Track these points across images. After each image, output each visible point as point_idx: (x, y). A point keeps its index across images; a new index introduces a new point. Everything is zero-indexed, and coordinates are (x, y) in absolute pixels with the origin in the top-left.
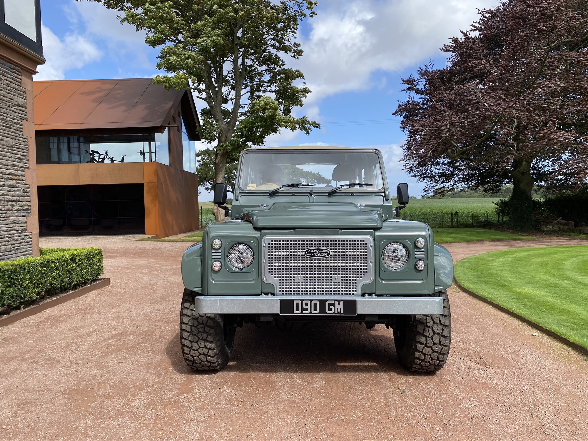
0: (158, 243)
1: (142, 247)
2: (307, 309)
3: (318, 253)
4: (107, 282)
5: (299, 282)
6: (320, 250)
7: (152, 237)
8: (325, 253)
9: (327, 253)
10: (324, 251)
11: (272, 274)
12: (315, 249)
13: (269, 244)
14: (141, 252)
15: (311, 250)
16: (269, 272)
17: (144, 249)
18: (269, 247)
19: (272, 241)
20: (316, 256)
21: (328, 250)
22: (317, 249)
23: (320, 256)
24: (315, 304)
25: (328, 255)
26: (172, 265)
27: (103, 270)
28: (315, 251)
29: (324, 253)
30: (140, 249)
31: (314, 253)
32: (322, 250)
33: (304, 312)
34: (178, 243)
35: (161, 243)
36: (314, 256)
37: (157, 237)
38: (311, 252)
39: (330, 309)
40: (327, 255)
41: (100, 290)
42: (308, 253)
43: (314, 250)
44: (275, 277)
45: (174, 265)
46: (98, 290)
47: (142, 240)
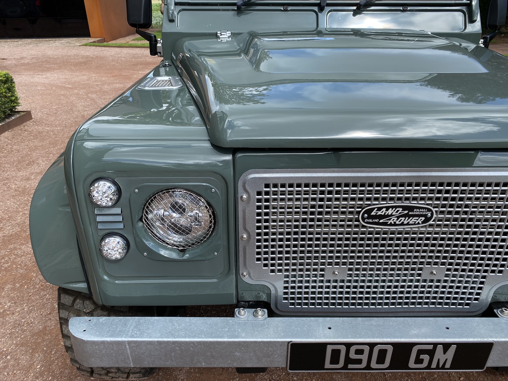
0: (104, 48)
1: (85, 54)
2: (359, 361)
3: (398, 217)
4: (27, 116)
5: (336, 281)
6: (404, 208)
7: (99, 41)
8: (419, 216)
9: (425, 216)
10: (416, 212)
11: (266, 265)
12: (392, 207)
13: (259, 193)
14: (83, 63)
15: (379, 209)
16: (258, 259)
17: (87, 57)
18: (259, 201)
19: (267, 186)
20: (391, 225)
21: (429, 210)
22: (396, 207)
23: (402, 224)
24: (383, 353)
25: (427, 219)
26: (114, 83)
27: (19, 101)
28: (390, 212)
29: (414, 216)
30: (83, 57)
31: (388, 216)
32: (411, 209)
33: (350, 366)
34: (125, 48)
35: (107, 48)
36: (385, 224)
37: (104, 41)
38: (380, 213)
39: (419, 361)
40: (423, 222)
41: (17, 130)
42: (370, 217)
43: (387, 208)
44: (273, 271)
45: (116, 83)
46: (14, 129)
47: (86, 45)
